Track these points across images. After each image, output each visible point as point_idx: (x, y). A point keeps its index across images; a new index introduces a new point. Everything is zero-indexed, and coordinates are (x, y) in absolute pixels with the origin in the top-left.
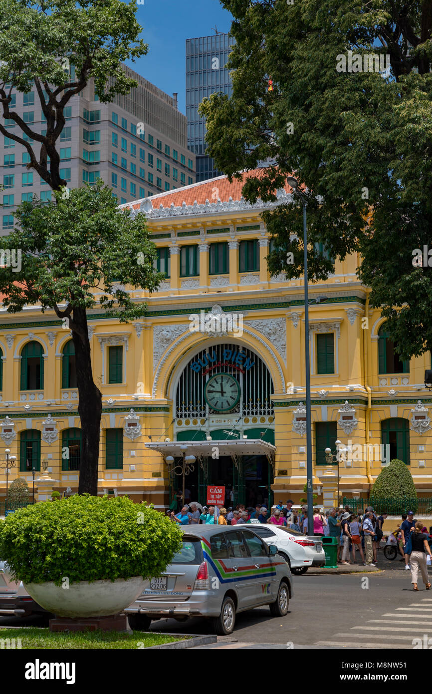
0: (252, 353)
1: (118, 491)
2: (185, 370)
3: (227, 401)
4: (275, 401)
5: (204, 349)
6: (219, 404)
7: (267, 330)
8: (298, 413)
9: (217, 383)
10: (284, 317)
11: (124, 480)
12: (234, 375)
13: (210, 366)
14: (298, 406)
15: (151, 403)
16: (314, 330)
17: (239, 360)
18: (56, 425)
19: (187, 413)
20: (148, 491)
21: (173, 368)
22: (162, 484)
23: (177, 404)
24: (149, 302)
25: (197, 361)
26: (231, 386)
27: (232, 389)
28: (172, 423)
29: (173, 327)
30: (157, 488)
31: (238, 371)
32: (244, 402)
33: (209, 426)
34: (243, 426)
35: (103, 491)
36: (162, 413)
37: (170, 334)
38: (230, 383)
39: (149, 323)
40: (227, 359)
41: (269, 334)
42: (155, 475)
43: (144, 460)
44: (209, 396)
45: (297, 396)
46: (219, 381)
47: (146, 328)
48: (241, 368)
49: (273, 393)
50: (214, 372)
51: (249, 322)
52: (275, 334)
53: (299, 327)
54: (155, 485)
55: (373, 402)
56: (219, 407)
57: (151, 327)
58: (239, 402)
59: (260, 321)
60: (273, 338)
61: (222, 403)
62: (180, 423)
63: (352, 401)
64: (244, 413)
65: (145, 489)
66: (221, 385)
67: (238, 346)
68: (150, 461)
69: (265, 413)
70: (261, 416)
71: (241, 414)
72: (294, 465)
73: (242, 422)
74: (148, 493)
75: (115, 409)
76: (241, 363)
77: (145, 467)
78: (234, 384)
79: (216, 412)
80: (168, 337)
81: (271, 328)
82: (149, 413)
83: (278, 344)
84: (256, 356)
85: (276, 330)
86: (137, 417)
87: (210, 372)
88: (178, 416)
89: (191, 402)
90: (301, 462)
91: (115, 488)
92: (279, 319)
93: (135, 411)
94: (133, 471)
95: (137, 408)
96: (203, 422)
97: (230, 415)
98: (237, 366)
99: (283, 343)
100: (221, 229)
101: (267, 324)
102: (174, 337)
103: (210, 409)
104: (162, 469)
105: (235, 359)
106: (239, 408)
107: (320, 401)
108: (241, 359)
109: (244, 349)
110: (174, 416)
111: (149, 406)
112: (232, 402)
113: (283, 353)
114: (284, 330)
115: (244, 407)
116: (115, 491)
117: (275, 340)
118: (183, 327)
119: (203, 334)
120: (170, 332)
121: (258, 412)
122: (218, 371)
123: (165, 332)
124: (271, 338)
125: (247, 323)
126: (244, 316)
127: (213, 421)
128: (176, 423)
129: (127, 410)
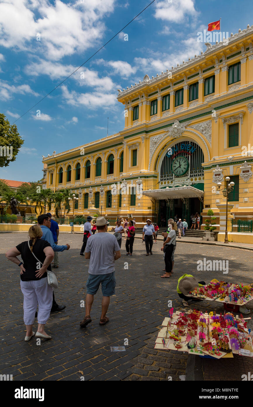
0: (195, 144)
1: (133, 215)
2: (165, 158)
3: (182, 170)
4: (204, 167)
5: (173, 146)
7: (201, 128)
8: (216, 172)
9: (178, 161)
10: (211, 119)
11: (136, 210)
12: (186, 157)
14: (216, 168)
15: (148, 174)
16: (227, 122)
19: (168, 178)
20: (145, 215)
21: (158, 156)
22: (151, 213)
23: (161, 175)
24: (147, 126)
26: (184, 162)
27: (185, 164)
28: (158, 183)
29: (158, 136)
30: (149, 214)
31: (188, 155)
32: (191, 170)
33: (174, 184)
34: (190, 182)
35: (127, 215)
36: (152, 178)
37: (156, 140)
38: (184, 161)
39: (148, 136)
41: (203, 131)
42: (149, 208)
43: (144, 201)
44: (174, 169)
45: (216, 162)
46: (179, 160)
47: (147, 139)
49: (203, 162)
50: (177, 156)
51: (192, 126)
52: (205, 130)
53: (218, 122)
54: (148, 213)
56: (178, 174)
57: (149, 138)
58: (188, 170)
59: (198, 125)
60: (204, 132)
61: (180, 171)
62: (162, 183)
63: (249, 161)
64: (191, 176)
65: (143, 214)
66: (180, 162)
67: (189, 142)
68: (147, 201)
69: (201, 174)
70: (199, 177)
71: (189, 176)
72: (213, 201)
73: (189, 181)
74: (145, 217)
75: (133, 178)
77: (144, 205)
78: (186, 161)
79: (178, 176)
80: (155, 141)
81: (203, 127)
82: (147, 179)
83: (207, 135)
84: (197, 145)
85: (206, 127)
86: (141, 181)
87: (175, 157)
88: (161, 180)
89: (167, 173)
90: (217, 200)
91: (132, 214)
92: (208, 121)
93: (140, 178)
94: (139, 206)
96: (172, 182)
97: (184, 178)
99: (210, 134)
100: (180, 81)
101: (202, 125)
102: (158, 141)
103: (175, 175)
104: (152, 205)
106: (188, 174)
107: (229, 163)
109: (191, 142)
110: (160, 180)
111: (147, 176)
112: (184, 170)
113: (210, 140)
114: (210, 127)
115: (191, 173)
116: (131, 215)
117: (205, 133)
118: (162, 135)
119: (170, 137)
120: (157, 139)
121: (198, 175)
122: (179, 155)
123: (154, 139)
124: (203, 133)
125: (191, 127)
126: (190, 123)
127: (176, 182)
128: (160, 183)
129: (137, 178)
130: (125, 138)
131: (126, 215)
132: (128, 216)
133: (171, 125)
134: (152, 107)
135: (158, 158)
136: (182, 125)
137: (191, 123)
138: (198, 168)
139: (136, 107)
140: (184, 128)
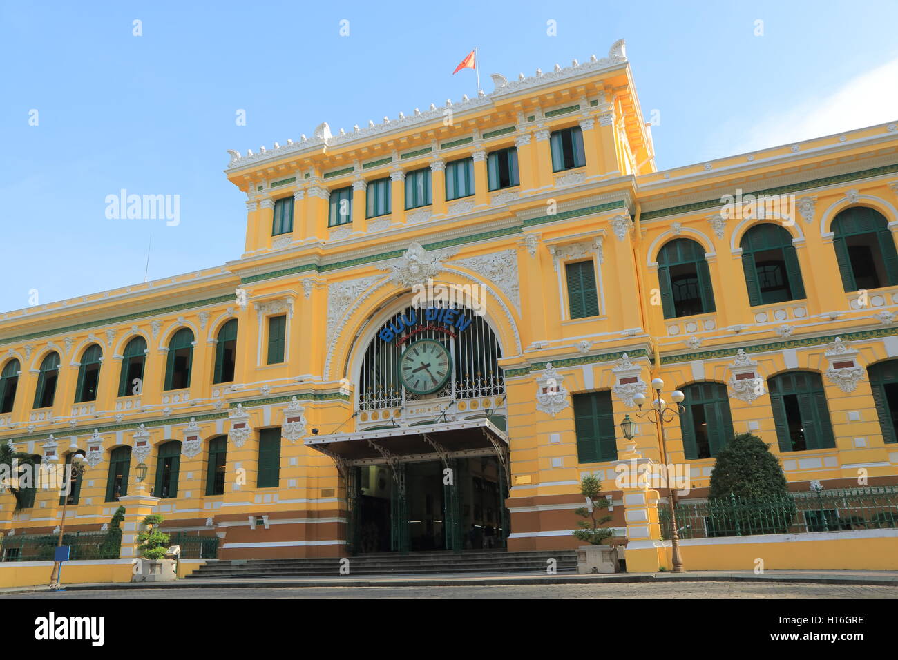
0: (468, 310)
1: (269, 519)
2: (372, 343)
3: (433, 379)
4: (504, 369)
5: (398, 312)
6: (421, 383)
7: (490, 268)
8: (545, 381)
9: (418, 355)
10: (513, 246)
11: (279, 502)
12: (442, 342)
13: (408, 333)
14: (544, 370)
15: (321, 387)
16: (562, 257)
17: (448, 319)
18: (200, 431)
19: (375, 402)
20: (316, 517)
21: (355, 338)
23: (361, 391)
24: (323, 251)
25: (388, 327)
26: (437, 357)
27: (440, 360)
28: (353, 417)
29: (354, 282)
32: (458, 379)
33: (407, 419)
34: (457, 413)
36: (336, 401)
37: (350, 291)
38: (436, 353)
39: (322, 280)
40: (431, 319)
41: (493, 273)
42: (327, 493)
44: (406, 375)
45: (542, 355)
46: (420, 352)
47: (319, 286)
48: (452, 330)
49: (500, 356)
50: (413, 340)
51: (461, 261)
52: (502, 271)
53: (538, 255)
54: (326, 509)
55: (664, 360)
56: (420, 389)
57: (326, 286)
58: (449, 379)
59: (478, 259)
60: (498, 278)
61: (425, 382)
62: (364, 418)
63: (632, 353)
64: (459, 396)
69: (489, 392)
70: (484, 398)
71: (453, 396)
74: (314, 521)
75: (272, 399)
76: (451, 322)
78: (442, 353)
79: (415, 396)
80: (347, 295)
81: (496, 264)
82: (317, 402)
83: (505, 286)
85: (502, 266)
86: (302, 408)
87: (407, 342)
88: (361, 408)
89: (380, 386)
91: (265, 514)
92: (507, 252)
93: (298, 399)
94: (292, 488)
95: (301, 395)
96: (398, 413)
97: (437, 400)
98: (445, 327)
99: (514, 282)
101: (489, 261)
102: (355, 295)
103: (407, 394)
104: (336, 484)
105: (443, 319)
106: (450, 389)
107: (581, 358)
108: (451, 317)
110: (357, 408)
111: (319, 393)
112: (440, 379)
113: (515, 298)
114: (514, 265)
115: (458, 387)
116: (265, 518)
117: (501, 281)
118: (369, 279)
119: (396, 284)
120: (351, 288)
121: (480, 392)
122: (419, 338)
123: (344, 288)
124: (495, 279)
125: (459, 263)
126: (455, 253)
127: (412, 412)
128: (359, 417)
129: (287, 398)
130: (245, 280)
131: (245, 517)
132: (252, 523)
133: (399, 253)
134: (334, 206)
135: (352, 345)
136: (432, 254)
137: (459, 252)
138: (479, 373)
139: (284, 202)
140: (438, 263)
